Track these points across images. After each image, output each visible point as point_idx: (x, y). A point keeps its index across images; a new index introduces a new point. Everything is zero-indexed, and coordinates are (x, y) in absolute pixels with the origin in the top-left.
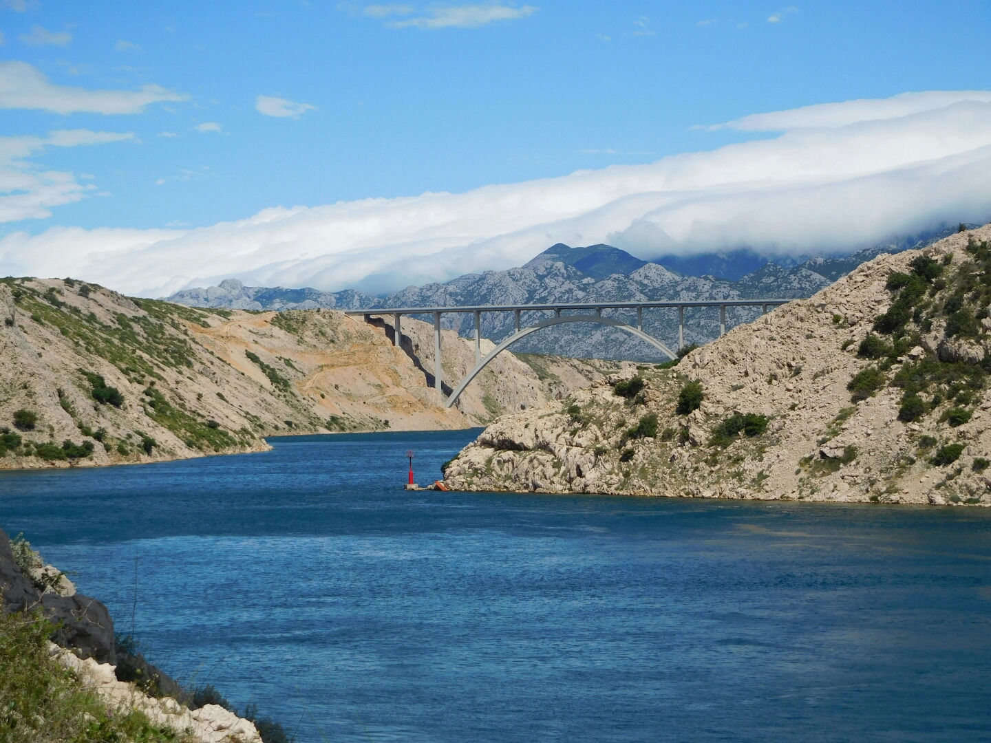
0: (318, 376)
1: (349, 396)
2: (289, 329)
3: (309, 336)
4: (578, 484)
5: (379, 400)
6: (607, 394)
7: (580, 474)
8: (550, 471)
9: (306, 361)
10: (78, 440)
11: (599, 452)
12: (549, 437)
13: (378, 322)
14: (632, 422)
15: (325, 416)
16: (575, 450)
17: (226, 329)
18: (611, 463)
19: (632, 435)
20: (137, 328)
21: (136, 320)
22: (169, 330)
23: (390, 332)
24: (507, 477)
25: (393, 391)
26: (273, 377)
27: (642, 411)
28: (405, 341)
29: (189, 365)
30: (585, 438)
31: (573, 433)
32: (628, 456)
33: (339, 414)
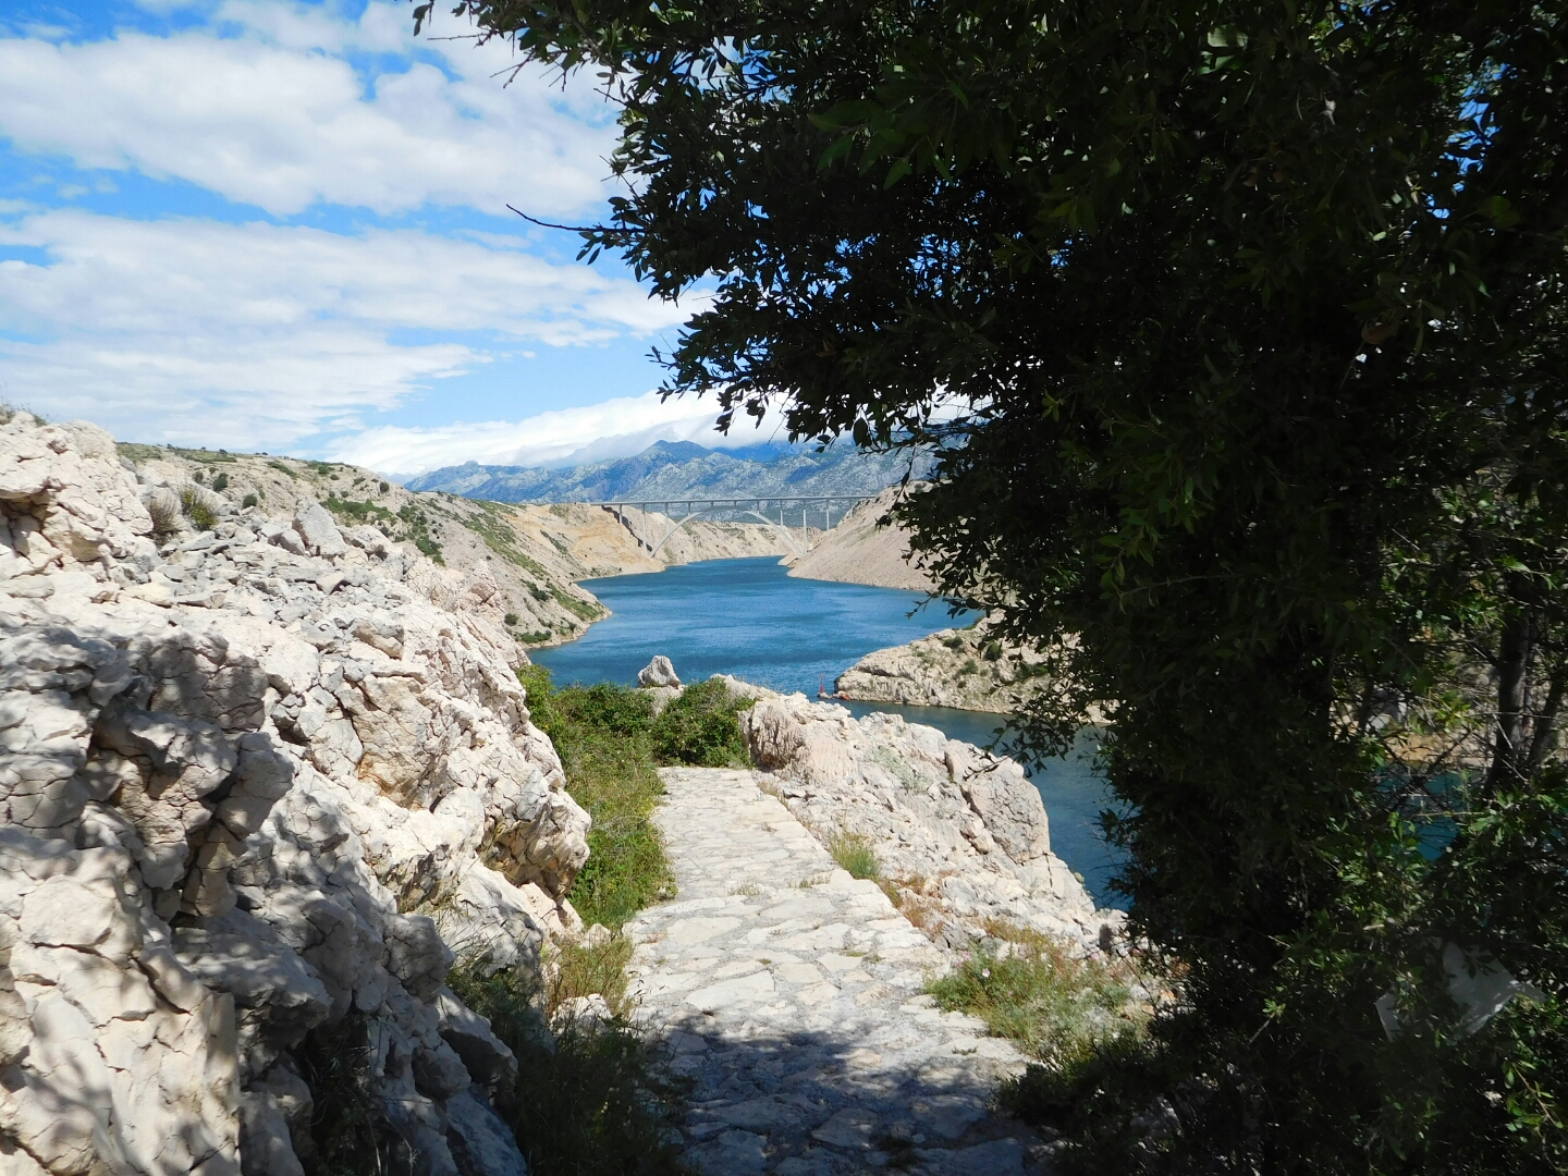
0: (579, 543)
1: (598, 554)
2: (560, 515)
3: (571, 519)
4: (933, 700)
5: (615, 556)
6: (939, 646)
7: (934, 694)
8: (914, 691)
9: (572, 534)
10: (543, 630)
11: (945, 682)
12: (910, 671)
13: (609, 510)
14: (960, 664)
15: (589, 569)
16: (928, 680)
17: (526, 518)
18: (953, 688)
19: (963, 672)
20: (482, 521)
21: (480, 515)
22: (499, 521)
23: (617, 516)
24: (885, 693)
25: (622, 550)
26: (558, 546)
27: (964, 658)
28: (625, 521)
29: (514, 542)
30: (933, 672)
31: (925, 669)
32: (962, 685)
33: (596, 566)
